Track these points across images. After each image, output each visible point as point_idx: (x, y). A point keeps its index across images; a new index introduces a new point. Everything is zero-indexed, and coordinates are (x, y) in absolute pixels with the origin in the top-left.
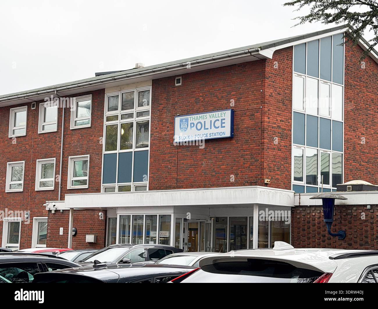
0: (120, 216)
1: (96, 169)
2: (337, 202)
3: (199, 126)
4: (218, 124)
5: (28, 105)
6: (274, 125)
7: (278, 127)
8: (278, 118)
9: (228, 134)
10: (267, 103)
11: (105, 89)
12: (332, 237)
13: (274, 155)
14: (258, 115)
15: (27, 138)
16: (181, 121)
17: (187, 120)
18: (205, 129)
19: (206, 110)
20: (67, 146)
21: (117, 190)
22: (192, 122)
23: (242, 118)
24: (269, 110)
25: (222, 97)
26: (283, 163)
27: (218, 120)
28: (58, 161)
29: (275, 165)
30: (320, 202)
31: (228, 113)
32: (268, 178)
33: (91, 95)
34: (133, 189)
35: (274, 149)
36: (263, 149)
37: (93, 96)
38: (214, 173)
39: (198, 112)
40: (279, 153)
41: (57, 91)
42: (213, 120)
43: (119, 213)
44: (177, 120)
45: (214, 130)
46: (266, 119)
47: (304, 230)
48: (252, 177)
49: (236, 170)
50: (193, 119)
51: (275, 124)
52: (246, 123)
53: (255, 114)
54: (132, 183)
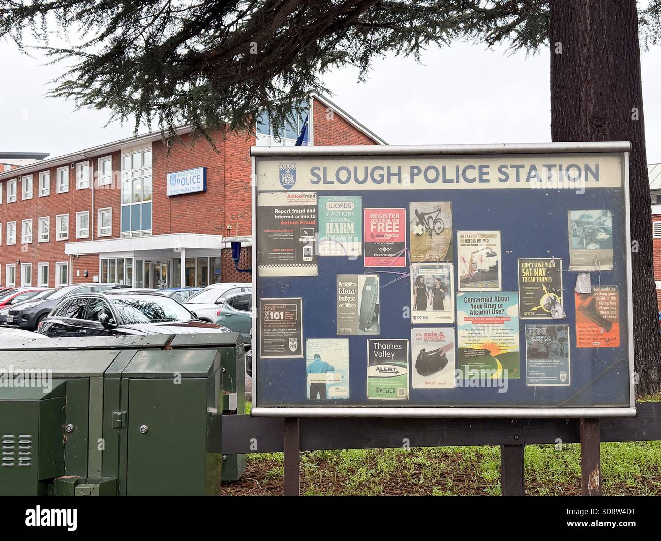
0: (102, 260)
1: (117, 219)
2: (243, 245)
3: (183, 182)
4: (195, 180)
5: (69, 164)
6: (237, 180)
7: (241, 181)
8: (241, 173)
9: (202, 189)
10: (228, 162)
11: (120, 150)
12: (245, 272)
13: (238, 205)
14: (222, 171)
15: (69, 193)
16: (171, 177)
17: (175, 177)
18: (187, 184)
19: (189, 168)
20: (96, 200)
21: (131, 236)
22: (178, 178)
23: (212, 174)
24: (231, 167)
25: (199, 157)
26: (247, 211)
27: (195, 176)
28: (91, 213)
29: (238, 213)
30: (229, 245)
31: (202, 170)
32: (231, 225)
33: (111, 156)
34: (142, 235)
35: (237, 200)
36: (226, 200)
37: (113, 157)
38: (194, 221)
39: (183, 169)
40: (243, 203)
41: (85, 153)
42: (192, 176)
43: (101, 257)
44: (169, 176)
45: (193, 185)
46: (228, 175)
47: (229, 267)
48: (219, 224)
49: (209, 218)
50: (179, 175)
51: (238, 178)
52: (214, 178)
53: (221, 171)
54: (141, 231)
